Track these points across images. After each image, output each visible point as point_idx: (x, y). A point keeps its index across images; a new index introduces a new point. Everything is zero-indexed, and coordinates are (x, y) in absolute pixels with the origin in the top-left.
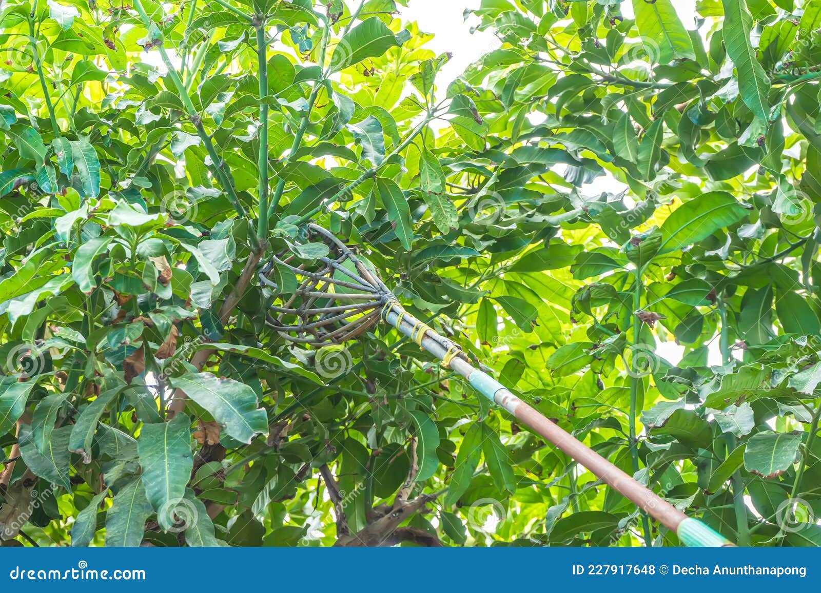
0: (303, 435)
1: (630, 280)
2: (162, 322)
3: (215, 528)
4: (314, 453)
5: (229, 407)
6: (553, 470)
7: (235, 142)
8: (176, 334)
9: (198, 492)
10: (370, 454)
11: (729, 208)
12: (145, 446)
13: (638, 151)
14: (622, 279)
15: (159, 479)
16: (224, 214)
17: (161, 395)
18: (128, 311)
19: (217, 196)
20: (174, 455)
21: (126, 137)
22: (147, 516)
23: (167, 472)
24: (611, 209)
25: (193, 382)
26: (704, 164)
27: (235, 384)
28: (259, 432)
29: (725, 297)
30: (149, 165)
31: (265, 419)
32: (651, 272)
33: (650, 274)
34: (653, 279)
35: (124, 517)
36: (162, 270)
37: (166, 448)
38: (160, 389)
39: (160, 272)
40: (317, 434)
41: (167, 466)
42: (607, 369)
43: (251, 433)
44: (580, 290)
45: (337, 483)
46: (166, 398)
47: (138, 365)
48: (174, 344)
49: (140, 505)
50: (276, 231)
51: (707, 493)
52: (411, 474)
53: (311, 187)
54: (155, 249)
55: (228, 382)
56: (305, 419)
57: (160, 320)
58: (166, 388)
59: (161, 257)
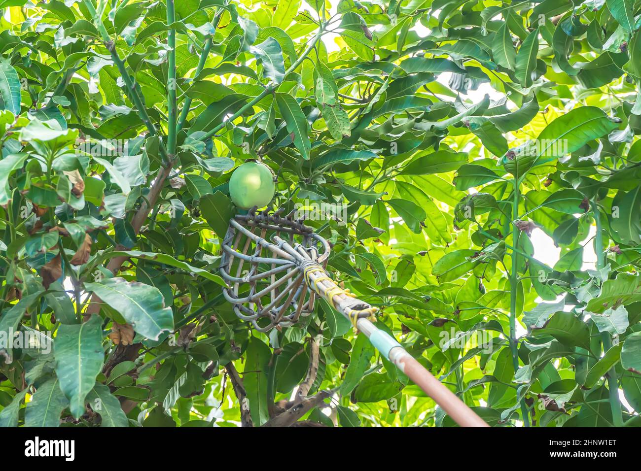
0: (209, 336)
1: (509, 189)
2: (76, 231)
3: (129, 421)
4: (221, 352)
5: (138, 307)
6: (442, 367)
7: (145, 65)
8: (90, 243)
9: (113, 389)
10: (272, 353)
11: (599, 121)
12: (61, 344)
13: (515, 60)
14: (501, 189)
15: (73, 372)
16: (134, 129)
17: (78, 299)
18: (45, 222)
19: (127, 113)
20: (87, 350)
21: (44, 58)
22: (62, 409)
23: (80, 365)
24: (491, 124)
25: (105, 286)
26: (577, 72)
27: (144, 287)
28: (166, 329)
29: (598, 200)
30: (66, 85)
31: (171, 317)
32: (528, 181)
33: (528, 183)
34: (530, 187)
35: (42, 410)
36: (75, 183)
37: (80, 345)
38: (76, 294)
39: (73, 185)
40: (223, 334)
41: (80, 360)
42: (489, 273)
43: (159, 331)
44: (464, 199)
45: (242, 379)
46: (82, 302)
47: (54, 271)
48: (88, 252)
49: (58, 399)
50: (185, 147)
51: (584, 388)
52: (310, 372)
53: (215, 104)
54: (69, 163)
55: (138, 285)
56: (212, 321)
57: (74, 230)
58: (82, 293)
59: (75, 171)
